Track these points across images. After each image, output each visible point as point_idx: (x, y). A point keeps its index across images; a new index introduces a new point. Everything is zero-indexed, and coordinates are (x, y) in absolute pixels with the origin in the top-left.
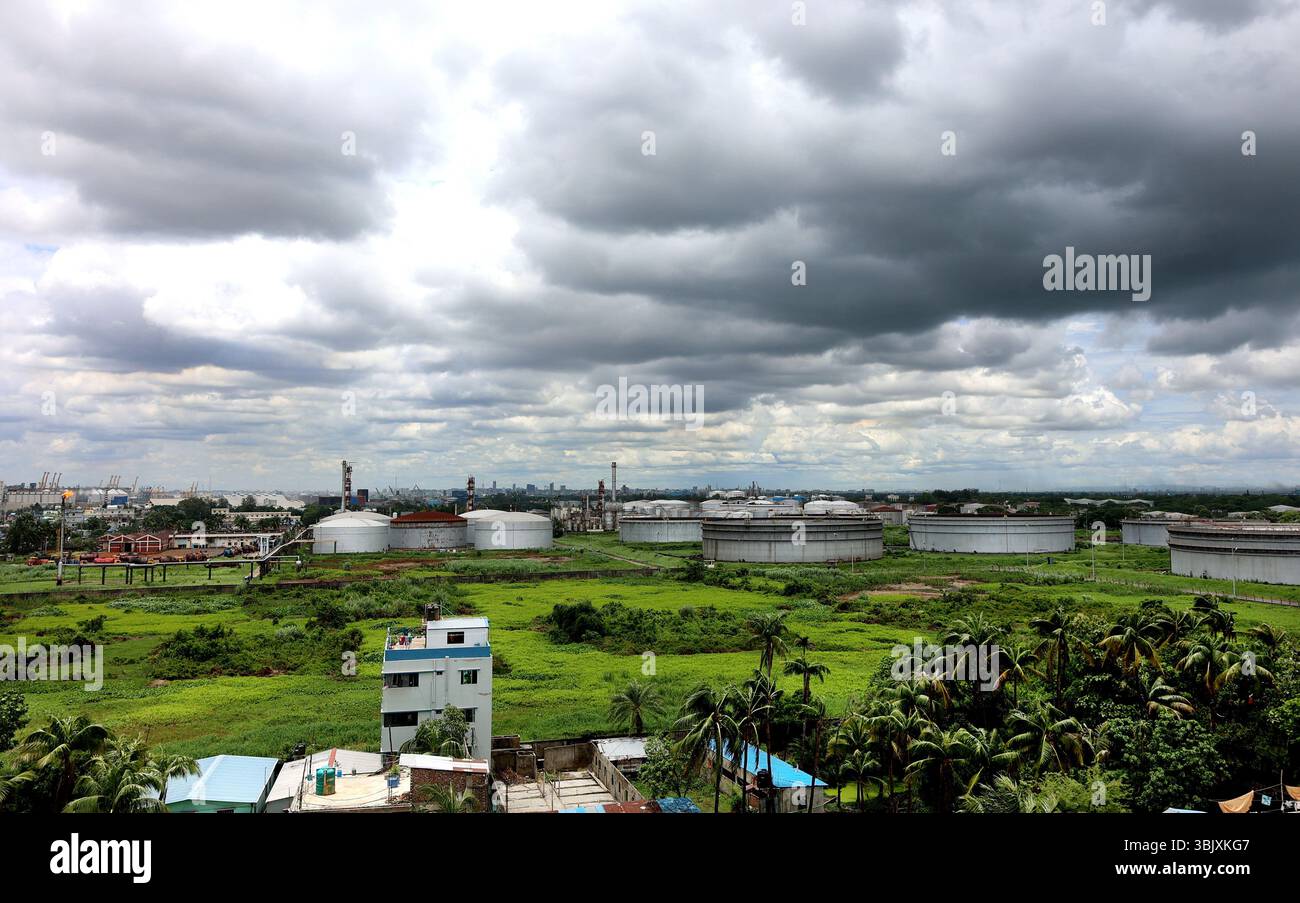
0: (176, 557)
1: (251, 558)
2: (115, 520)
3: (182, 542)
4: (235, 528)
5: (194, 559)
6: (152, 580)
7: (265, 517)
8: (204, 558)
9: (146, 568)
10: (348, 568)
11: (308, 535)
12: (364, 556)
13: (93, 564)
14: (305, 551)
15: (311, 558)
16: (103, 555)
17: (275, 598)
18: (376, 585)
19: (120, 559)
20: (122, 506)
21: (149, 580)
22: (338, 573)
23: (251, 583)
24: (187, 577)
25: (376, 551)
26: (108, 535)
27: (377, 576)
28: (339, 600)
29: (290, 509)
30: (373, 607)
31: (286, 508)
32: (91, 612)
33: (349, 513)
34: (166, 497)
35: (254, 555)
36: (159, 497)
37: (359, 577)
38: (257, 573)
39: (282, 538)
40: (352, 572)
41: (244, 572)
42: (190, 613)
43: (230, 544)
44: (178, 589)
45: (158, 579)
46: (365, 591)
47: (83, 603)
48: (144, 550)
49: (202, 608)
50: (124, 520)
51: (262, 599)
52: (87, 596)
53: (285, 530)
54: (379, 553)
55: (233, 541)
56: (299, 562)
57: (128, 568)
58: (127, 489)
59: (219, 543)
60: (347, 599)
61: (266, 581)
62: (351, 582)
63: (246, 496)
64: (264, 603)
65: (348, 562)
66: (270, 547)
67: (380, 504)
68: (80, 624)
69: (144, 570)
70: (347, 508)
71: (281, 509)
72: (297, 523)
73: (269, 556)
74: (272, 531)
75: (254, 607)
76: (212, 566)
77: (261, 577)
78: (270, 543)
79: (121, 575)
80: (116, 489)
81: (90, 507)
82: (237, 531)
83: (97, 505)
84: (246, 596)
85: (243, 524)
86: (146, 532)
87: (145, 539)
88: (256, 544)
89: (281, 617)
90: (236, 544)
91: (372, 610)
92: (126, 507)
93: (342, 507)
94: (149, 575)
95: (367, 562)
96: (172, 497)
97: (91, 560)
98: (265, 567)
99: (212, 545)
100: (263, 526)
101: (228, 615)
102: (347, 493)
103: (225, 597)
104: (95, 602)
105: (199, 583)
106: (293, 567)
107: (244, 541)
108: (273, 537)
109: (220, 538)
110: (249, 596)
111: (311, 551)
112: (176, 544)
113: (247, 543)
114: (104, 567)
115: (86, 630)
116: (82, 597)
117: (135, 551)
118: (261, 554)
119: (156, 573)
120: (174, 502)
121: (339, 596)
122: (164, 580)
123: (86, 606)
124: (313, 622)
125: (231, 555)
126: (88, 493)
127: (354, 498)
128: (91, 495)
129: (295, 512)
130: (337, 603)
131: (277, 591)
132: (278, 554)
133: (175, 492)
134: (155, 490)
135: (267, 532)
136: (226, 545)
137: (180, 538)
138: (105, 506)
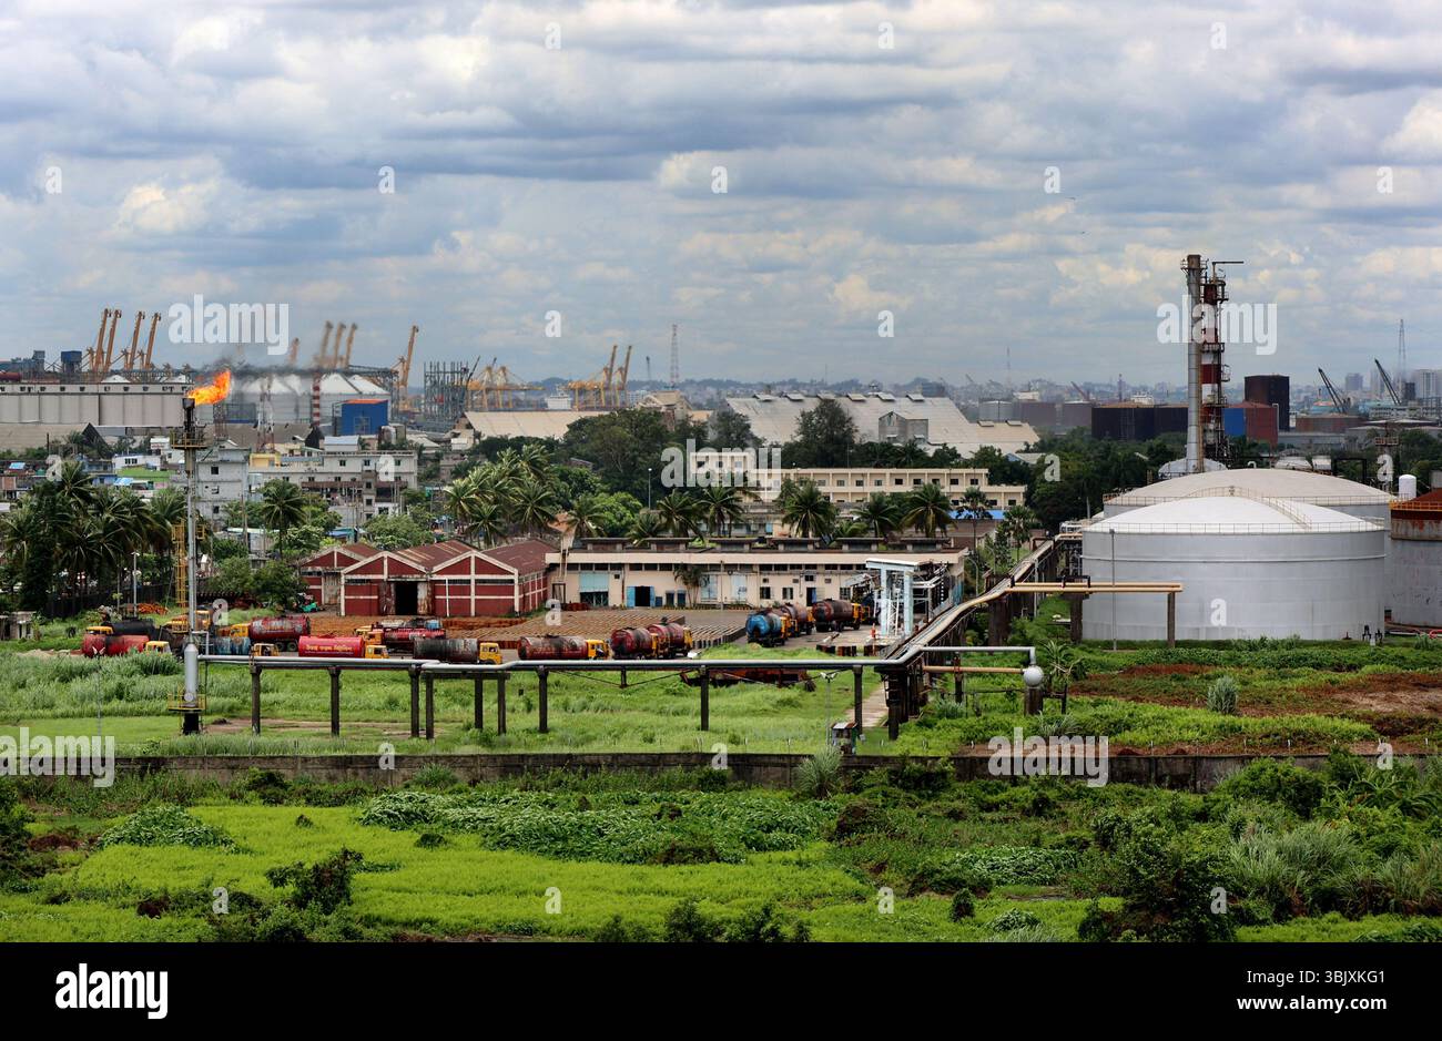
0: (579, 640)
1: (849, 651)
2: (351, 491)
3: (594, 583)
4: (777, 529)
5: (642, 649)
6: (502, 728)
7: (889, 488)
8: (677, 646)
9: (479, 677)
10: (1228, 703)
11: (1062, 562)
12: (1288, 656)
13: (294, 657)
14: (1053, 630)
15: (1080, 655)
16: (327, 627)
17: (956, 815)
18: (1344, 776)
19: (385, 641)
20: (371, 438)
21: (491, 721)
22: (1191, 724)
23: (859, 750)
24: (623, 718)
25: (1335, 635)
26: (338, 548)
27: (1347, 737)
28: (1205, 830)
29: (986, 458)
30: (1340, 865)
31: (967, 450)
32: (304, 835)
33: (1219, 474)
34: (517, 406)
35: (859, 638)
36: (493, 407)
37: (1280, 742)
38: (876, 710)
39: (958, 571)
40: (1248, 721)
41: (830, 709)
42: (644, 857)
43: (765, 593)
44: (591, 764)
45: (522, 721)
46: (1304, 801)
47: (278, 801)
48: (461, 608)
49: (687, 842)
50: (385, 492)
51: (902, 815)
52: (288, 776)
53: (970, 543)
54: (1348, 643)
55: (777, 583)
56: (1034, 673)
57: (416, 675)
58: (382, 375)
59: (726, 589)
60: (1237, 830)
61: (912, 743)
62: (1243, 760)
63: (811, 405)
64: (914, 832)
65: (1227, 680)
66: (919, 608)
67: (1341, 440)
68: (278, 878)
69: (469, 684)
70: (1210, 452)
71: (946, 457)
72: (1013, 513)
73: (920, 644)
74: (920, 546)
75: (875, 846)
76: (710, 679)
77: (893, 726)
78: (917, 592)
79: (392, 703)
80: (347, 373)
81: (265, 440)
82: (791, 545)
83: (287, 434)
84: (840, 801)
85: (810, 512)
86: (464, 539)
87: (463, 567)
88: (864, 596)
89: (982, 888)
90: (787, 592)
91: (1339, 880)
92: (385, 447)
93: (1193, 448)
94: (490, 706)
95: (1305, 678)
96: (542, 407)
97: (286, 641)
98: (906, 687)
99: (701, 596)
100: (884, 522)
101: (784, 871)
102: (1207, 389)
103: (764, 800)
104: (314, 799)
105: (670, 744)
106: (1010, 694)
107: (819, 583)
108: (927, 570)
109: (731, 568)
110: (857, 800)
111: (1074, 632)
112: (575, 587)
113: (829, 590)
114: (335, 672)
115: (300, 902)
116: (271, 779)
117: (432, 613)
118: (885, 634)
119: (512, 699)
120: (552, 425)
121: (1202, 816)
122: (543, 728)
123: (289, 812)
124: (1108, 917)
125: (772, 638)
126: (255, 387)
127: (1237, 411)
128: (264, 396)
129: (1003, 470)
130: (1197, 844)
131: (960, 788)
132: (950, 636)
133: (550, 386)
134: (480, 378)
135: (900, 548)
136: (753, 598)
137: (587, 567)
138: (314, 439)
